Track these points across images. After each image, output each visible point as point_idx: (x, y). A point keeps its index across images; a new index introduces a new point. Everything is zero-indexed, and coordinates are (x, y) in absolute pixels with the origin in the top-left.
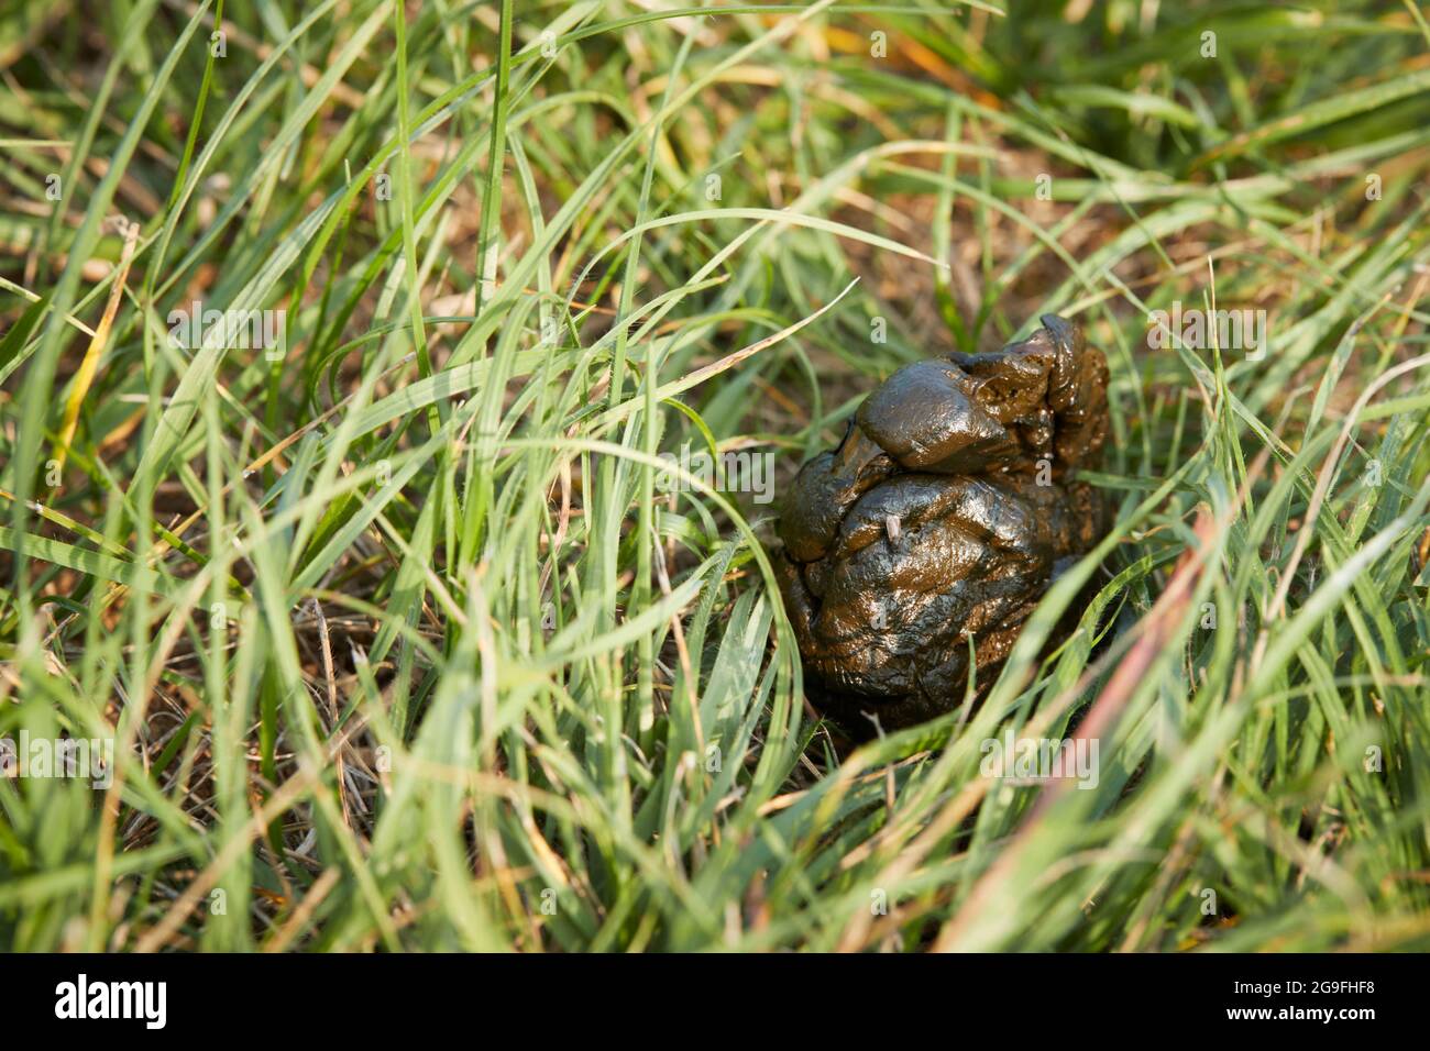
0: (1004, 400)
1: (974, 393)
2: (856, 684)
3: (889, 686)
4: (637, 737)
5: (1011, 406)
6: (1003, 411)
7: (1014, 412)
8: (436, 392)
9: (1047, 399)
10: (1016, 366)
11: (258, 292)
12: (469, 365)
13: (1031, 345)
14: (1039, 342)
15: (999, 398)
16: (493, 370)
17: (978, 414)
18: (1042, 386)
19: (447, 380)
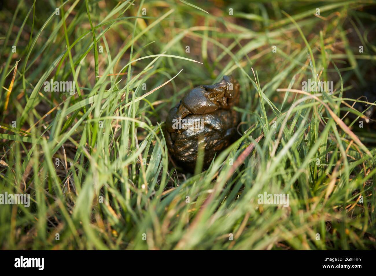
0: (215, 96)
1: (208, 96)
2: (182, 160)
3: (190, 160)
4: (132, 180)
5: (216, 98)
6: (214, 99)
7: (217, 99)
8: (86, 103)
9: (225, 96)
10: (217, 90)
11: (48, 74)
12: (93, 97)
13: (221, 84)
14: (223, 83)
15: (214, 96)
16: (98, 97)
17: (208, 101)
18: (223, 93)
19: (88, 100)
